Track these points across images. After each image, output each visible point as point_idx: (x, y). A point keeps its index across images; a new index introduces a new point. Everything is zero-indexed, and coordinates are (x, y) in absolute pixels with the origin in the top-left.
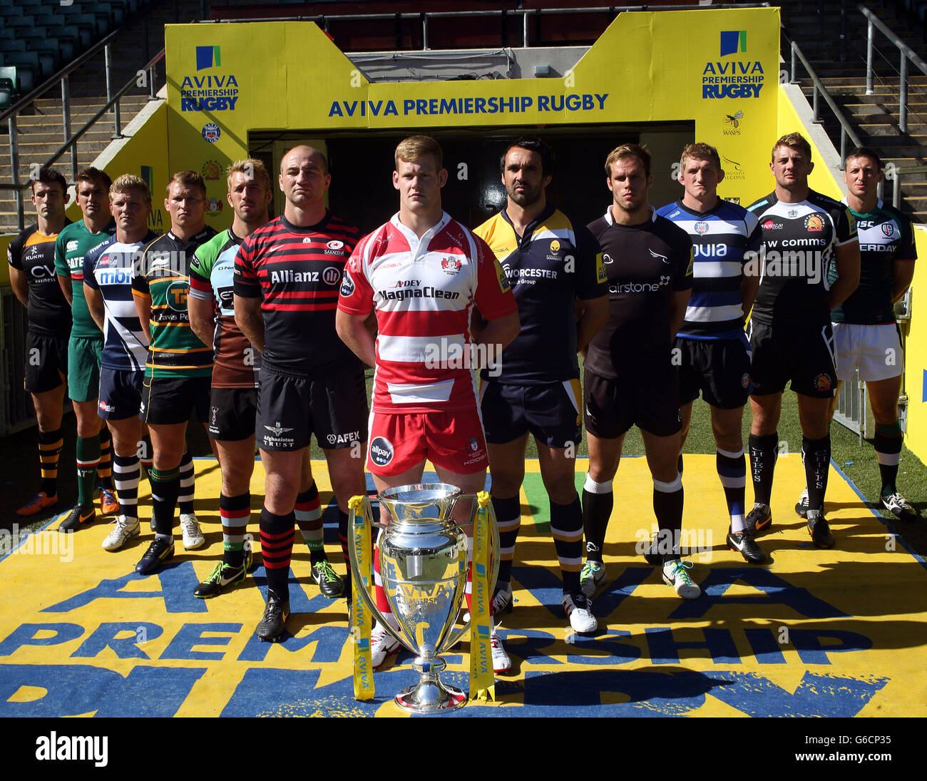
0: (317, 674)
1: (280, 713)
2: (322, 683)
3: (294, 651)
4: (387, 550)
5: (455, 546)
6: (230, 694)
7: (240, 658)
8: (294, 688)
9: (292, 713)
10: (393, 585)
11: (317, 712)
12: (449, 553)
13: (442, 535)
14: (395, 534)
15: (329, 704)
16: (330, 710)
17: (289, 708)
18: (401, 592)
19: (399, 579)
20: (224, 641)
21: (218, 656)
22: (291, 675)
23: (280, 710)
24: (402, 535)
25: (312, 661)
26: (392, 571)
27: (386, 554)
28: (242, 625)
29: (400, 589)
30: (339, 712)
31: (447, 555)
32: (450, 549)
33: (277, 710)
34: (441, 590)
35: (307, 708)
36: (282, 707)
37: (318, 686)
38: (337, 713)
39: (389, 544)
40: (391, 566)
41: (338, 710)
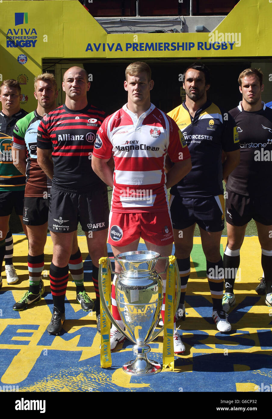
0: (80, 353)
1: (60, 375)
2: (83, 358)
3: (68, 340)
4: (120, 287)
5: (156, 285)
6: (33, 364)
7: (39, 344)
8: (68, 361)
9: (67, 374)
10: (123, 306)
11: (81, 374)
13: (150, 279)
14: (124, 278)
15: (87, 370)
16: (88, 373)
17: (65, 372)
18: (127, 310)
19: (126, 303)
20: (30, 335)
21: (26, 343)
22: (66, 354)
23: (61, 373)
24: (128, 278)
25: (77, 346)
26: (122, 298)
27: (119, 289)
28: (39, 325)
29: (127, 308)
30: (92, 374)
31: (152, 289)
32: (154, 287)
33: (59, 373)
34: (149, 309)
35: (75, 372)
36: (61, 372)
37: (81, 360)
38: (92, 375)
39: (121, 284)
40: (121, 295)
41: (92, 373)
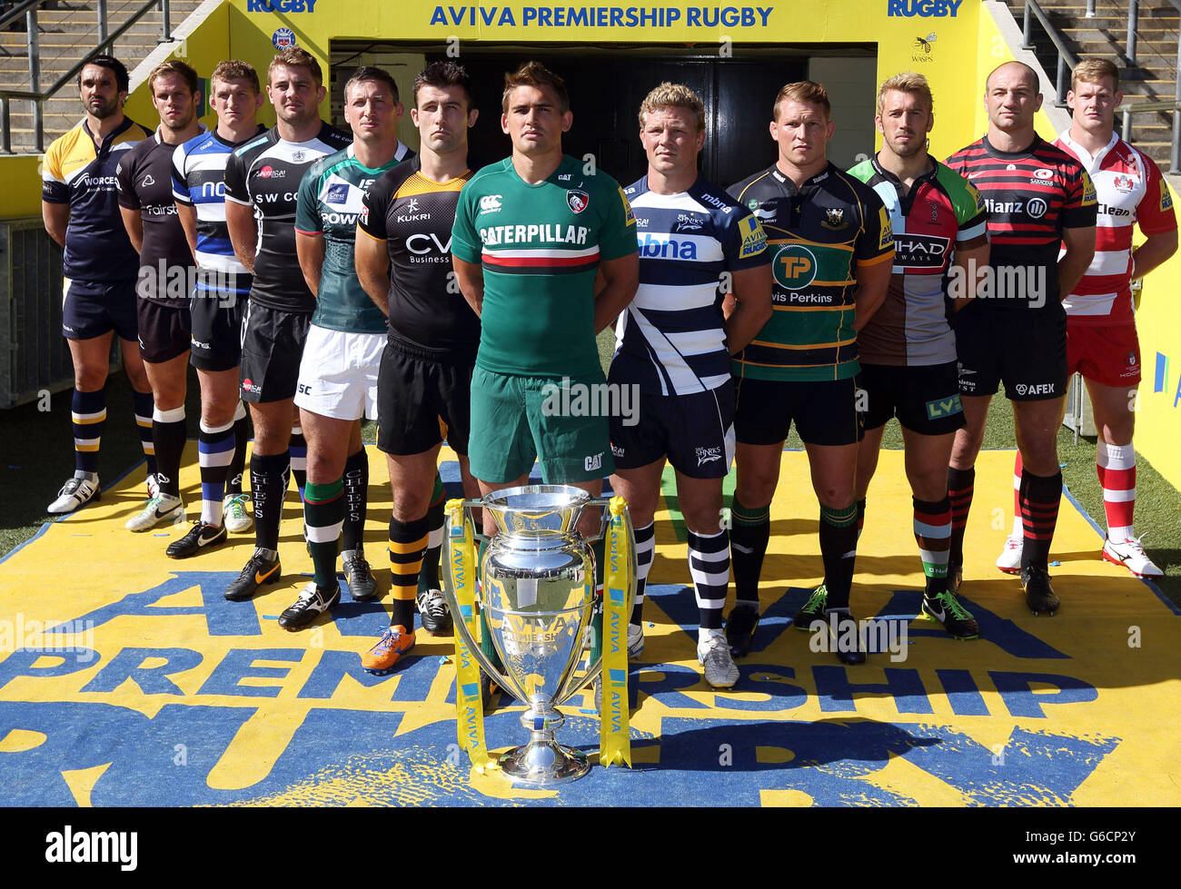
0: (398, 717)
1: (349, 767)
2: (403, 730)
3: (370, 686)
4: (492, 569)
5: (580, 567)
6: (286, 742)
7: (301, 695)
8: (368, 736)
9: (364, 766)
10: (500, 616)
11: (397, 765)
12: (573, 576)
13: (565, 552)
14: (502, 550)
15: (413, 755)
16: (413, 764)
17: (361, 760)
18: (509, 625)
19: (507, 609)
20: (281, 673)
21: (273, 692)
22: (365, 718)
23: (350, 762)
24: (512, 551)
25: (393, 699)
26: (496, 596)
27: (491, 575)
28: (305, 650)
29: (508, 621)
30: (425, 766)
31: (571, 577)
32: (575, 570)
33: (346, 760)
34: (561, 623)
35: (384, 760)
36: (352, 759)
37: (398, 733)
38: (423, 769)
39: (496, 564)
40: (495, 589)
41: (424, 763)
